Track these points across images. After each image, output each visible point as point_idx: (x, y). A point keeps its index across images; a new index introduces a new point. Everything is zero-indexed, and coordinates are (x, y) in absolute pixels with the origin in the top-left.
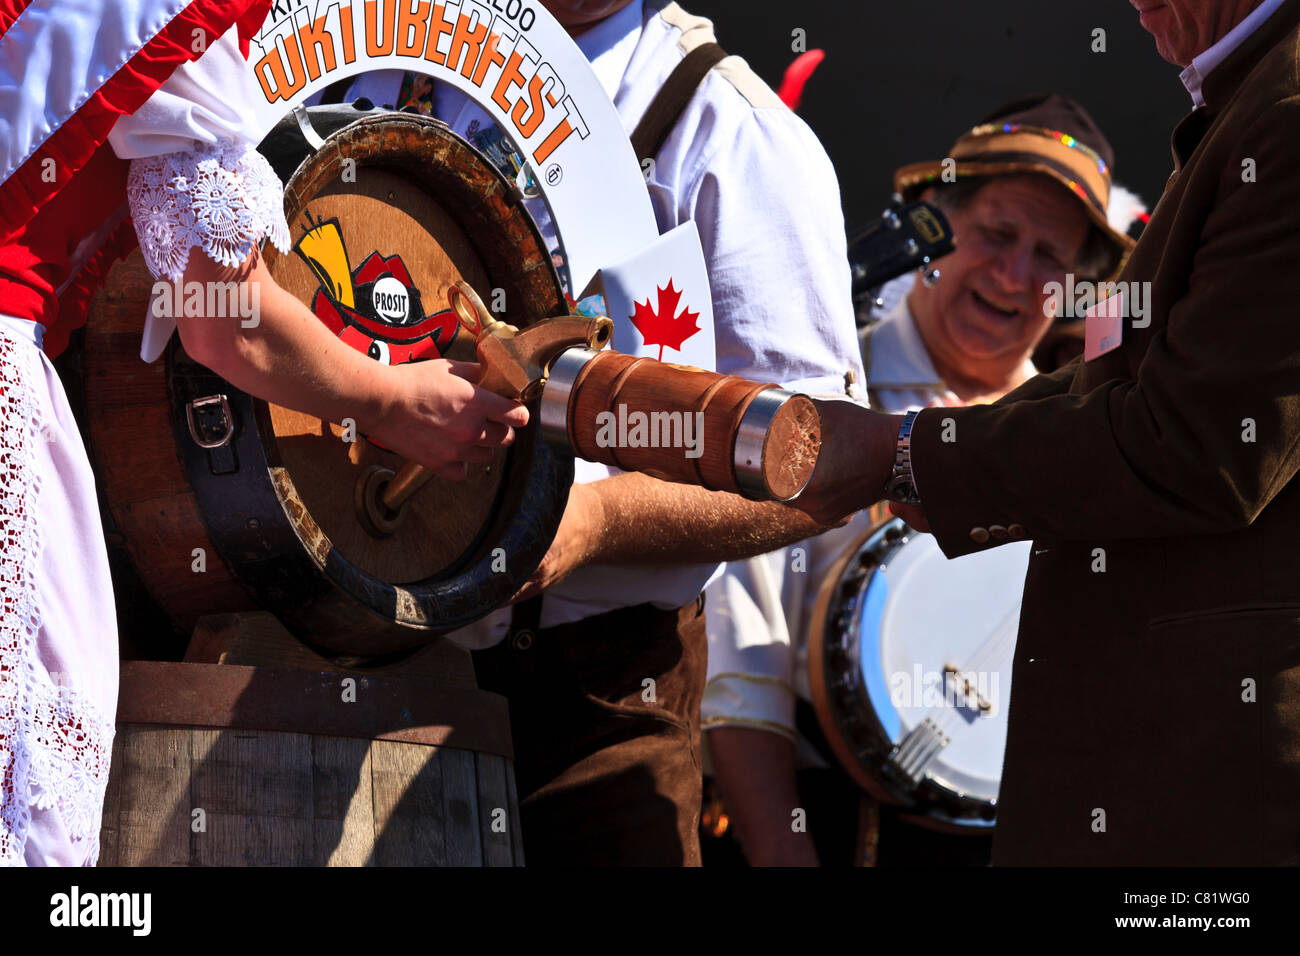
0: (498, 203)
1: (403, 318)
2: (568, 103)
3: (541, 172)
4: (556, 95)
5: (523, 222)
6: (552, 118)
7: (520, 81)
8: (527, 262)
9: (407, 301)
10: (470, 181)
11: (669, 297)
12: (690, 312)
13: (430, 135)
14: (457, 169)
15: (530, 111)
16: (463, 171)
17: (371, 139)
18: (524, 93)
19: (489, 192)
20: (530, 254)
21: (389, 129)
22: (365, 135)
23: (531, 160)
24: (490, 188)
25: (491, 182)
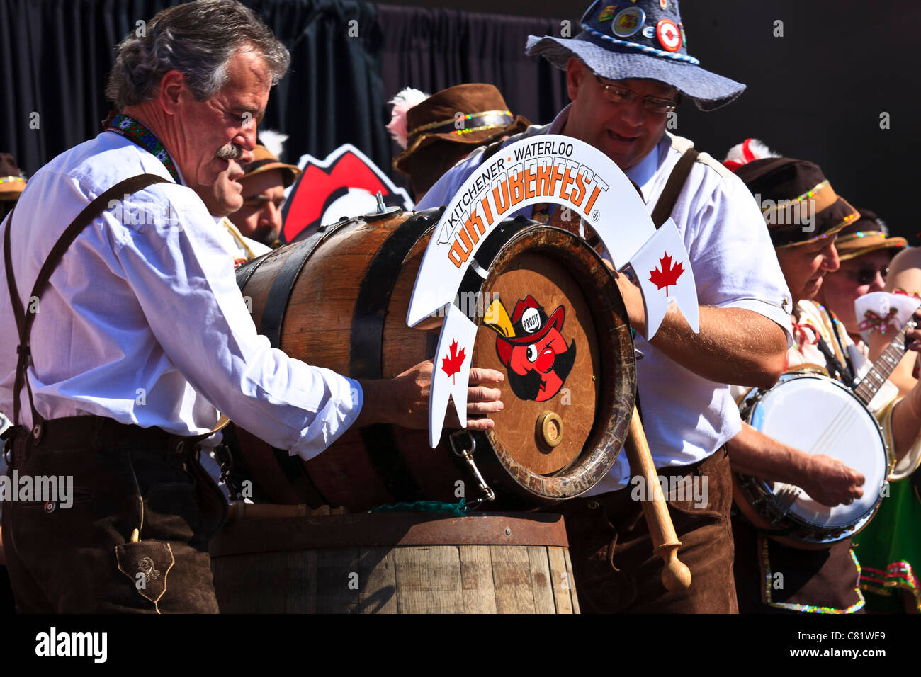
0: (573, 248)
1: (538, 327)
2: (596, 178)
3: (589, 219)
4: (589, 178)
5: (586, 251)
6: (589, 189)
7: (571, 181)
8: (593, 269)
9: (538, 316)
10: (557, 244)
11: (666, 261)
12: (678, 264)
13: (535, 234)
14: (550, 242)
15: (579, 192)
16: (554, 242)
17: (508, 254)
18: (575, 186)
19: (568, 244)
20: (593, 264)
21: (515, 245)
22: (506, 254)
23: (583, 216)
24: (567, 242)
25: (568, 240)
